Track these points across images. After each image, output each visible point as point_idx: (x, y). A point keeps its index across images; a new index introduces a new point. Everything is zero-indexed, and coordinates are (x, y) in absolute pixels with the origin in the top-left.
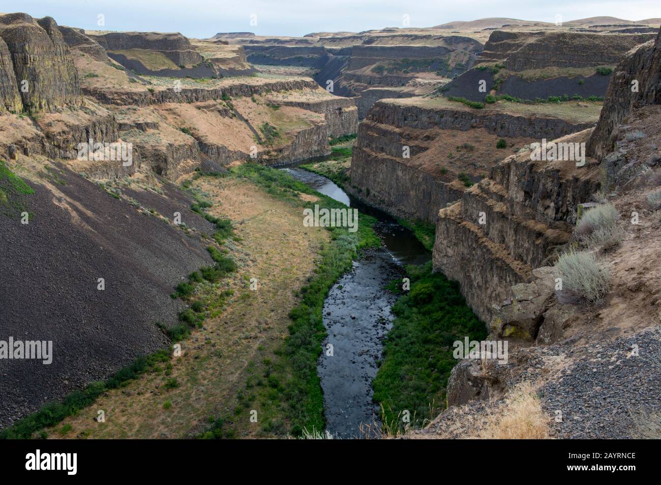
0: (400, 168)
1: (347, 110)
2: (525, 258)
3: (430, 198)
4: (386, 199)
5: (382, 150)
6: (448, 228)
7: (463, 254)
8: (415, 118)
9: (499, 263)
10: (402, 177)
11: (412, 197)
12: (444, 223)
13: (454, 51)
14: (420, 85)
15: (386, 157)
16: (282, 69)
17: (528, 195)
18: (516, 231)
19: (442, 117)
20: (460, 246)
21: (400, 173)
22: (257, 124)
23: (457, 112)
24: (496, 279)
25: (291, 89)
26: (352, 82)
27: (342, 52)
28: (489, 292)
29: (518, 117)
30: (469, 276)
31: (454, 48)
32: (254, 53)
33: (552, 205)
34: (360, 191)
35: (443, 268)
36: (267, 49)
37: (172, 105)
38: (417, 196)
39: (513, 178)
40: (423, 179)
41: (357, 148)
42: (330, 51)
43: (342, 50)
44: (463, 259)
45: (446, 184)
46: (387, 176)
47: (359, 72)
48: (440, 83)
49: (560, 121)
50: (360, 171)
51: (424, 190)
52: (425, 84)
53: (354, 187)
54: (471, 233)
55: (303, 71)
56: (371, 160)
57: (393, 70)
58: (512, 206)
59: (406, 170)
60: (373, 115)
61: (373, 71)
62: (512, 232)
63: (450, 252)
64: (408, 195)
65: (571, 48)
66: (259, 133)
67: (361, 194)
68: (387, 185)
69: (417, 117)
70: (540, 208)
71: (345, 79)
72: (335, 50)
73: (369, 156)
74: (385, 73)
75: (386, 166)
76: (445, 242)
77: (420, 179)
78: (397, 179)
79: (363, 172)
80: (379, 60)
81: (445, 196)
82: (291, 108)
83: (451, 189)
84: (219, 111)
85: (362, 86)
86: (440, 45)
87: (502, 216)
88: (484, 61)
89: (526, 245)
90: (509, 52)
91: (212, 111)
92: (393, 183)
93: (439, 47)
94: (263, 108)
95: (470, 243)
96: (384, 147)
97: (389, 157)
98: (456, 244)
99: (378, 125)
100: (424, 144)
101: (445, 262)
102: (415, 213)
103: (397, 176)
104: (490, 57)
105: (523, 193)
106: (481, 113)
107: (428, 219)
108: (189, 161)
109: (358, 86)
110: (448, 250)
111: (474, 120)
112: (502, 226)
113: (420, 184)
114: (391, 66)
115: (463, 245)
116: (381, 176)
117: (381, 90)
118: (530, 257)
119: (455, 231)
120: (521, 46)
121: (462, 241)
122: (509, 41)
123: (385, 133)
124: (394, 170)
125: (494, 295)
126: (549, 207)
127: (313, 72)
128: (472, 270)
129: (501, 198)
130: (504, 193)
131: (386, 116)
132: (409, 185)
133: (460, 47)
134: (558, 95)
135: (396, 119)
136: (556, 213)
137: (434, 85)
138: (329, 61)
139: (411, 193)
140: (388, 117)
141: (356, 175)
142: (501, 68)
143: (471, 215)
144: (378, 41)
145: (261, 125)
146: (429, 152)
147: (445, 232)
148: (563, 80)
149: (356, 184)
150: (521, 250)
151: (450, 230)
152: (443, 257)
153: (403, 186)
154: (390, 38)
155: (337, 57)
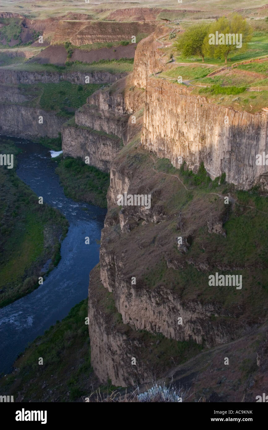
0: (23, 109)
2: (114, 133)
3: (46, 124)
4: (16, 130)
6: (70, 132)
7: (81, 142)
8: (26, 78)
10: (25, 114)
13: (8, 24)
15: (10, 104)
17: (110, 106)
18: (108, 122)
19: (42, 76)
21: (23, 112)
23: (50, 73)
24: (102, 146)
28: (100, 153)
30: (87, 150)
33: (121, 108)
35: (70, 153)
38: (37, 124)
39: (102, 100)
40: (40, 114)
44: (81, 145)
46: (14, 115)
51: (41, 120)
59: (27, 110)
62: (106, 123)
63: (73, 143)
64: (31, 125)
68: (15, 121)
69: (27, 77)
70: (116, 111)
75: (13, 109)
76: (70, 139)
78: (22, 116)
89: (114, 127)
92: (20, 119)
96: (8, 98)
97: (13, 103)
98: (76, 139)
100: (35, 93)
101: (71, 149)
102: (38, 135)
103: (22, 114)
105: (108, 106)
110: (72, 142)
111: (61, 77)
112: (100, 122)
113: (38, 117)
115: (80, 138)
116: (10, 116)
118: (116, 132)
119: (75, 132)
121: (79, 135)
123: (7, 89)
124: (18, 110)
125: (102, 153)
126: (120, 109)
128: (88, 147)
131: (5, 78)
132: (31, 118)
135: (13, 79)
136: (124, 111)
139: (33, 123)
147: (69, 134)
150: (111, 130)
151: (72, 132)
152: (70, 147)
153: (27, 119)
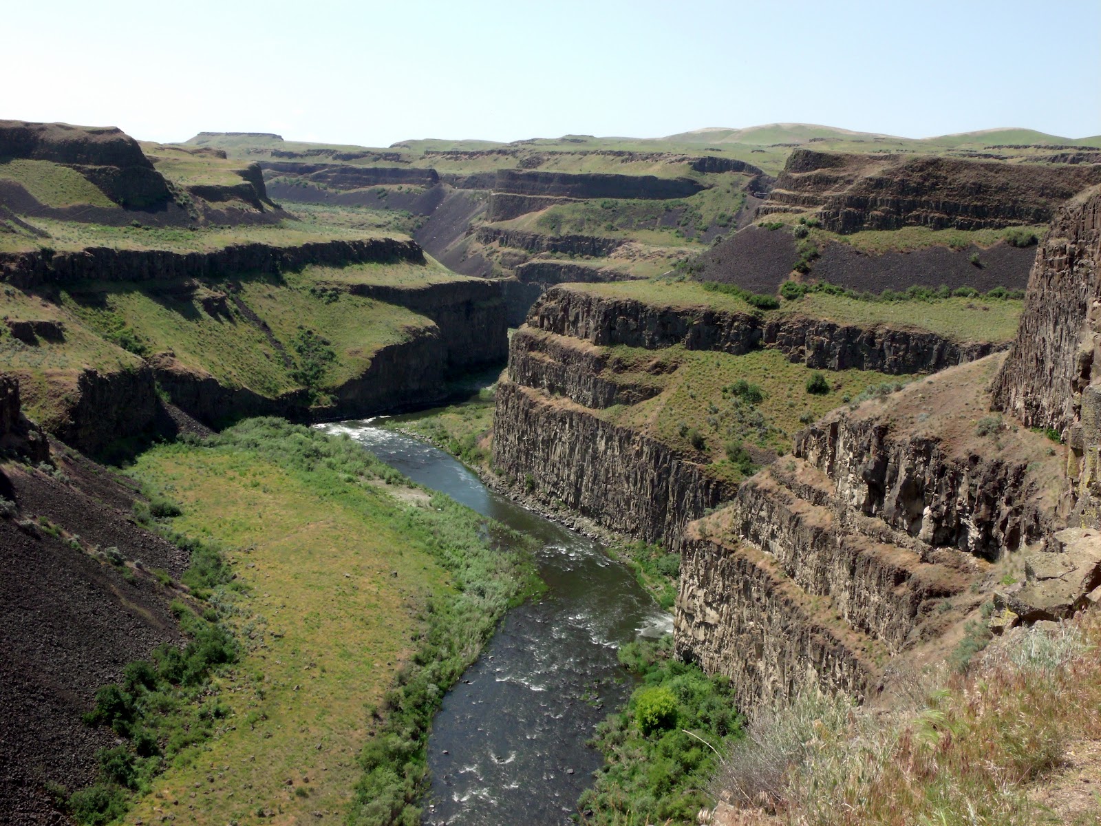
2: (873, 627)
3: (667, 497)
5: (563, 392)
6: (706, 564)
7: (740, 619)
8: (633, 325)
9: (819, 637)
10: (605, 453)
12: (698, 551)
13: (711, 187)
14: (641, 256)
15: (570, 407)
16: (342, 213)
17: (876, 492)
18: (852, 569)
19: (690, 324)
20: (734, 603)
22: (288, 331)
23: (721, 315)
24: (812, 674)
25: (362, 257)
26: (495, 244)
27: (475, 182)
29: (848, 329)
30: (755, 668)
31: (711, 182)
32: (281, 178)
33: (926, 512)
34: (514, 481)
35: (697, 650)
36: (309, 170)
37: (96, 285)
38: (637, 493)
39: (844, 455)
40: (652, 457)
41: (506, 387)
42: (449, 179)
43: (474, 177)
45: (699, 467)
46: (572, 450)
47: (508, 225)
48: (682, 253)
49: (932, 338)
50: (513, 437)
51: (652, 481)
52: (652, 255)
53: (500, 473)
54: (756, 573)
55: (390, 218)
56: (538, 415)
57: (582, 223)
58: (843, 515)
59: (613, 437)
60: (543, 318)
61: (540, 223)
62: (845, 571)
65: (952, 190)
66: (292, 351)
67: (515, 488)
68: (574, 469)
69: (637, 323)
70: (901, 520)
71: (479, 238)
72: (458, 177)
73: (532, 405)
74: (565, 231)
75: (572, 427)
76: (701, 593)
78: (595, 457)
79: (520, 439)
80: (552, 202)
82: (362, 300)
83: (710, 479)
84: (204, 302)
85: (515, 255)
86: (682, 174)
87: (821, 538)
88: (778, 210)
90: (826, 194)
92: (587, 464)
94: (302, 299)
96: (567, 386)
97: (576, 407)
98: (724, 599)
99: (554, 337)
100: (655, 381)
101: (702, 638)
103: (595, 451)
104: (787, 203)
105: (866, 487)
106: (770, 317)
109: (509, 253)
110: (708, 610)
111: (757, 333)
112: (823, 559)
114: (578, 216)
116: (560, 449)
117: (557, 265)
118: (884, 625)
119: (723, 569)
120: (849, 182)
122: (826, 172)
123: (567, 356)
127: (411, 223)
129: (819, 499)
130: (824, 485)
131: (571, 319)
133: (724, 179)
136: (937, 530)
137: (671, 257)
138: (445, 200)
140: (574, 321)
141: (504, 446)
142: (810, 226)
144: (551, 162)
145: (296, 334)
146: (664, 397)
147: (702, 572)
148: (936, 255)
150: (863, 610)
152: (699, 625)
153: (607, 471)
154: (577, 156)
155: (461, 194)
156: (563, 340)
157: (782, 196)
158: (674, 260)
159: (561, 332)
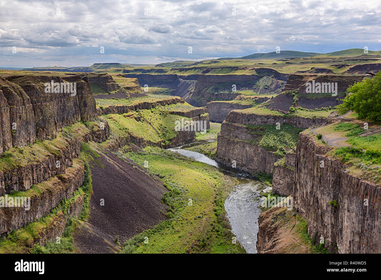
0: (248, 146)
1: (204, 115)
3: (266, 160)
4: (240, 163)
5: (236, 137)
6: (279, 171)
7: (288, 182)
8: (254, 120)
10: (249, 151)
11: (255, 161)
12: (277, 168)
13: (262, 77)
14: (244, 99)
15: (239, 140)
19: (268, 119)
20: (286, 178)
21: (248, 149)
22: (156, 125)
23: (276, 116)
25: (171, 104)
27: (189, 78)
29: (307, 118)
31: (262, 75)
34: (224, 160)
35: (278, 190)
37: (112, 115)
38: (258, 160)
40: (261, 151)
41: (221, 136)
42: (181, 77)
43: (189, 76)
44: (288, 184)
45: (273, 153)
46: (240, 151)
48: (256, 97)
50: (223, 149)
51: (262, 156)
52: (247, 99)
53: (220, 158)
54: (291, 171)
56: (231, 143)
59: (251, 147)
60: (230, 119)
61: (212, 90)
63: (281, 182)
64: (253, 160)
66: (158, 130)
67: (225, 161)
72: (184, 76)
73: (229, 140)
75: (240, 145)
76: (278, 178)
77: (259, 151)
78: (246, 152)
79: (225, 149)
81: (273, 159)
82: (173, 116)
83: (276, 155)
84: (136, 118)
86: (253, 74)
88: (287, 90)
90: (300, 85)
91: (132, 118)
92: (244, 154)
93: (253, 75)
94: (157, 116)
95: (291, 176)
96: (238, 136)
97: (240, 140)
98: (284, 178)
99: (233, 124)
100: (260, 133)
101: (279, 187)
102: (257, 169)
103: (246, 150)
104: (290, 87)
107: (265, 172)
108: (126, 146)
110: (280, 181)
111: (285, 120)
113: (259, 154)
115: (288, 177)
116: (237, 151)
117: (220, 103)
119: (283, 172)
120: (306, 82)
121: (287, 175)
122: (299, 79)
123: (238, 128)
124: (244, 147)
131: (238, 119)
132: (253, 154)
134: (326, 107)
135: (243, 120)
137: (253, 99)
138: (180, 84)
139: (255, 158)
140: (239, 119)
141: (221, 151)
142: (296, 93)
143: (290, 164)
144: (213, 71)
145: (158, 126)
146: (263, 137)
147: (278, 173)
148: (328, 99)
149: (221, 157)
151: (281, 171)
152: (278, 185)
153: (250, 155)
154: (220, 69)
155: (185, 81)
156: (236, 124)
157: (288, 85)
158: (254, 100)
159: (235, 122)
